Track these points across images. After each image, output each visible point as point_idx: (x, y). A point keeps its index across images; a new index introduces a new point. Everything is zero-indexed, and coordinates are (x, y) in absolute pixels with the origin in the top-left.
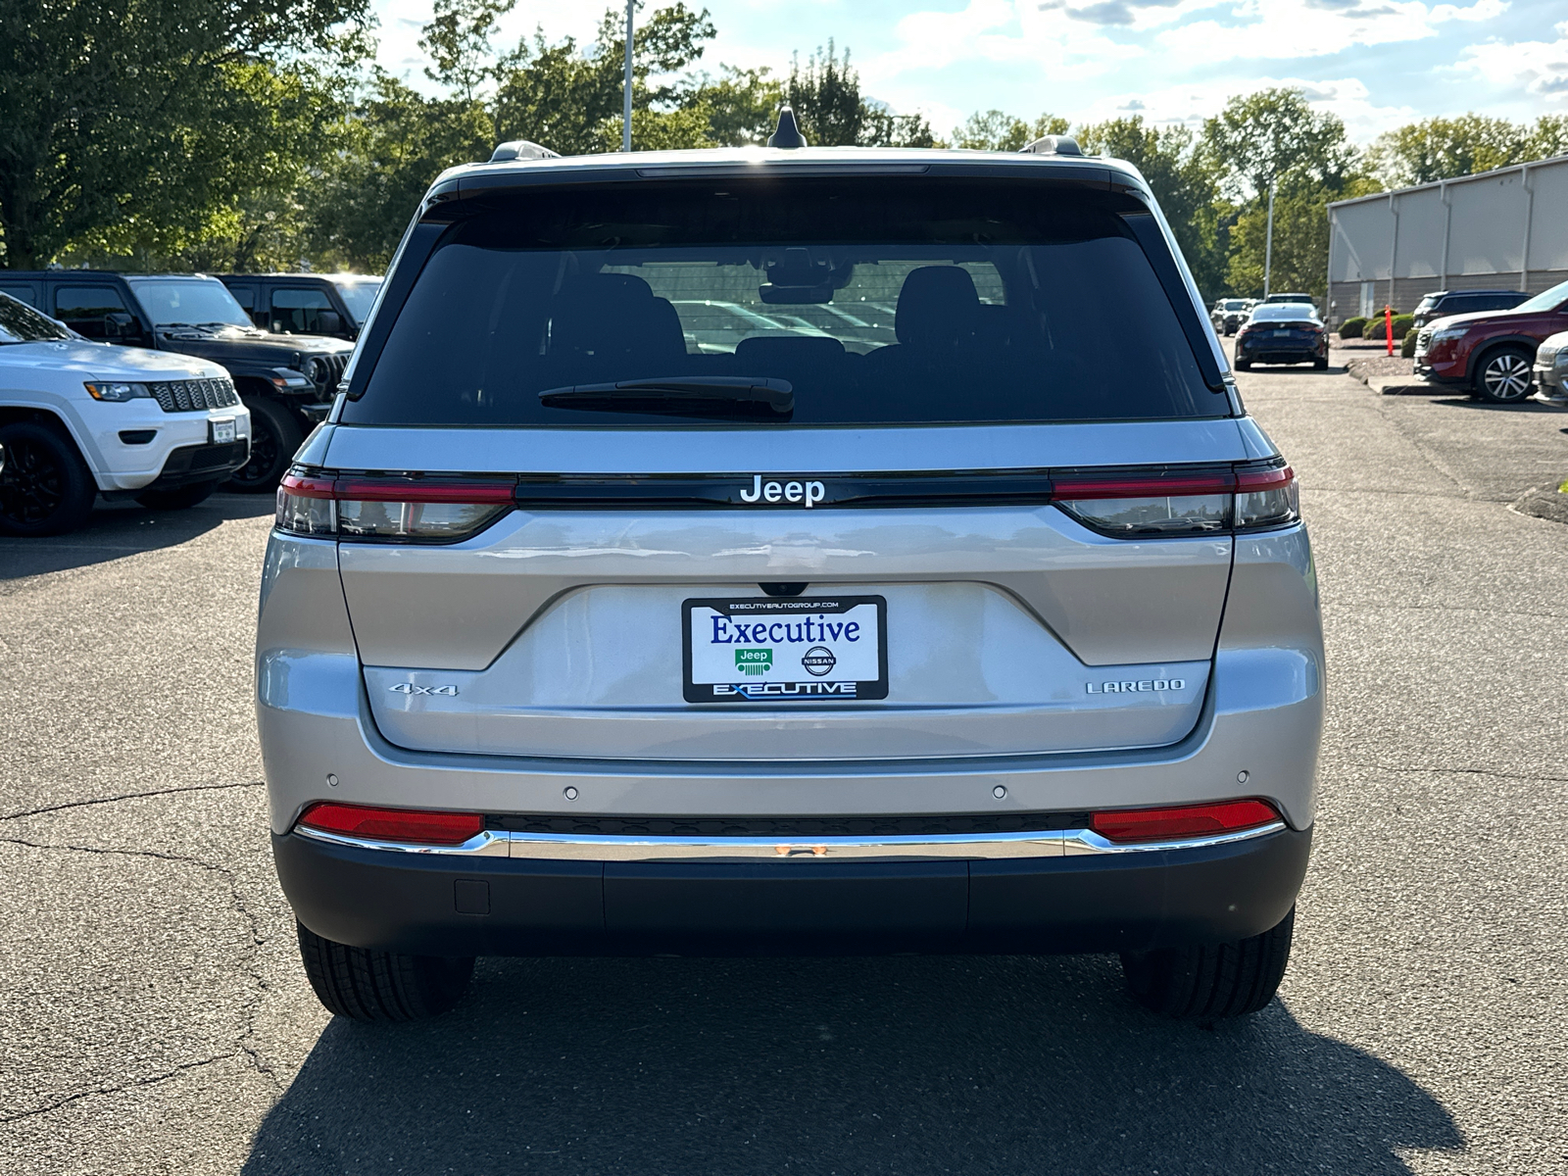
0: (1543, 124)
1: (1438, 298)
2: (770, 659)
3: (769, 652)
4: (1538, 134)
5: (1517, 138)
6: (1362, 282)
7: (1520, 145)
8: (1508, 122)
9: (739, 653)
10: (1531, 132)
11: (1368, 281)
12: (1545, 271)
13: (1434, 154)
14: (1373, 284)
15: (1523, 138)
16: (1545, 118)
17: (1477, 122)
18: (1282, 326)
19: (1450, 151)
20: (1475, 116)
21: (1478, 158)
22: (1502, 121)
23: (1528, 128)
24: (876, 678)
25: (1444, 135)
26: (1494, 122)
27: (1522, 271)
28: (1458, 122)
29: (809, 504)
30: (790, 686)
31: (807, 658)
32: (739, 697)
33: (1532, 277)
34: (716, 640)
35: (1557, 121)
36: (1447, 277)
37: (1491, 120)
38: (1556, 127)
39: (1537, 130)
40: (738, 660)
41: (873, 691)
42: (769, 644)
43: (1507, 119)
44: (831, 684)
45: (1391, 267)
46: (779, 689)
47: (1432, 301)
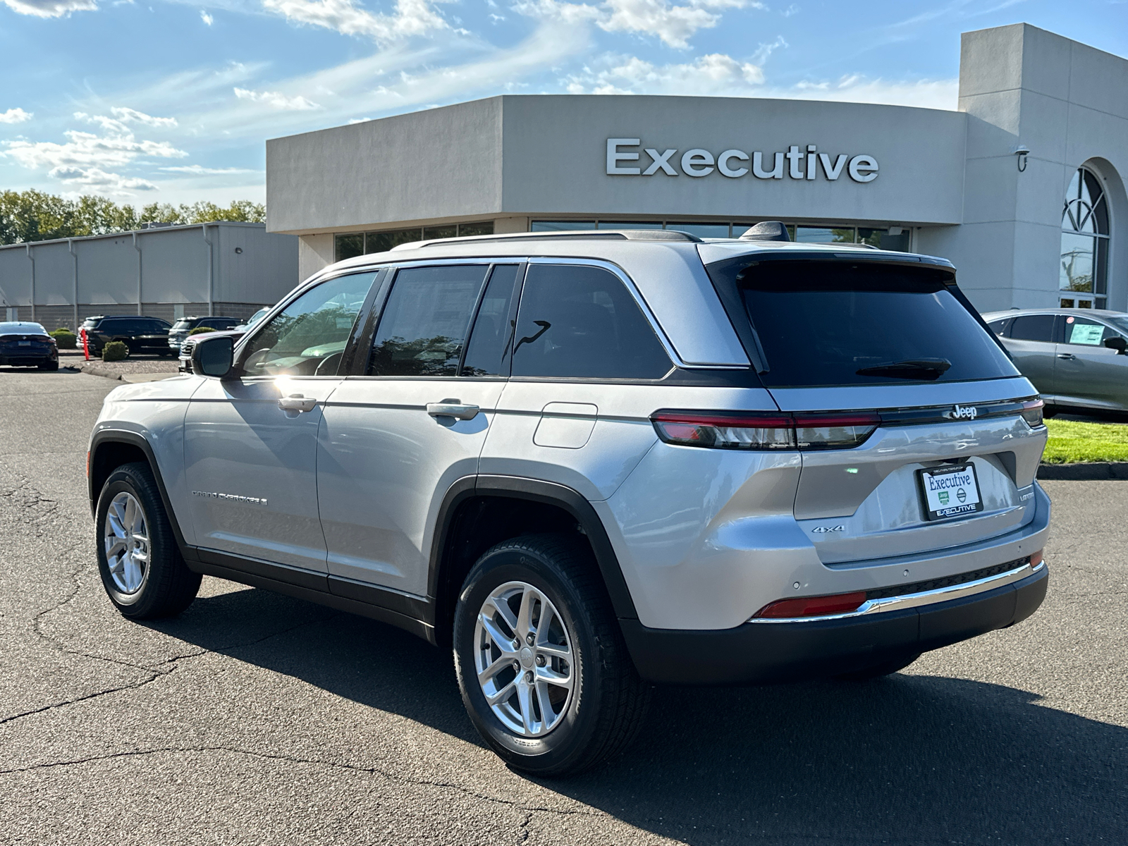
0: (85, 200)
1: (98, 320)
2: (948, 497)
3: (947, 492)
4: (82, 208)
5: (68, 209)
6: (8, 307)
7: (70, 215)
8: (61, 198)
9: (939, 494)
10: (77, 206)
11: (12, 307)
12: (156, 304)
13: (9, 216)
14: (17, 309)
15: (71, 210)
16: (85, 197)
17: (37, 195)
18: (25, 338)
19: (20, 216)
20: (37, 191)
21: (42, 221)
22: (56, 197)
23: (74, 203)
24: (978, 502)
25: (15, 204)
26: (51, 196)
27: (138, 303)
28: (24, 195)
29: (972, 418)
30: (957, 508)
31: (958, 494)
32: (945, 516)
33: (145, 307)
34: (932, 489)
35: (94, 199)
36: (78, 305)
37: (48, 195)
38: (95, 204)
39: (80, 205)
40: (940, 499)
41: (979, 506)
42: (946, 489)
43: (59, 196)
44: (968, 505)
45: (32, 296)
46: (954, 510)
47: (93, 323)
